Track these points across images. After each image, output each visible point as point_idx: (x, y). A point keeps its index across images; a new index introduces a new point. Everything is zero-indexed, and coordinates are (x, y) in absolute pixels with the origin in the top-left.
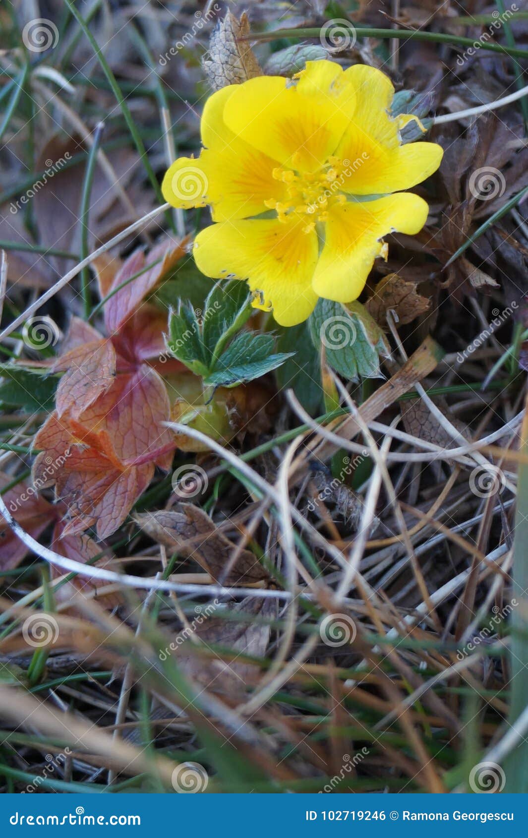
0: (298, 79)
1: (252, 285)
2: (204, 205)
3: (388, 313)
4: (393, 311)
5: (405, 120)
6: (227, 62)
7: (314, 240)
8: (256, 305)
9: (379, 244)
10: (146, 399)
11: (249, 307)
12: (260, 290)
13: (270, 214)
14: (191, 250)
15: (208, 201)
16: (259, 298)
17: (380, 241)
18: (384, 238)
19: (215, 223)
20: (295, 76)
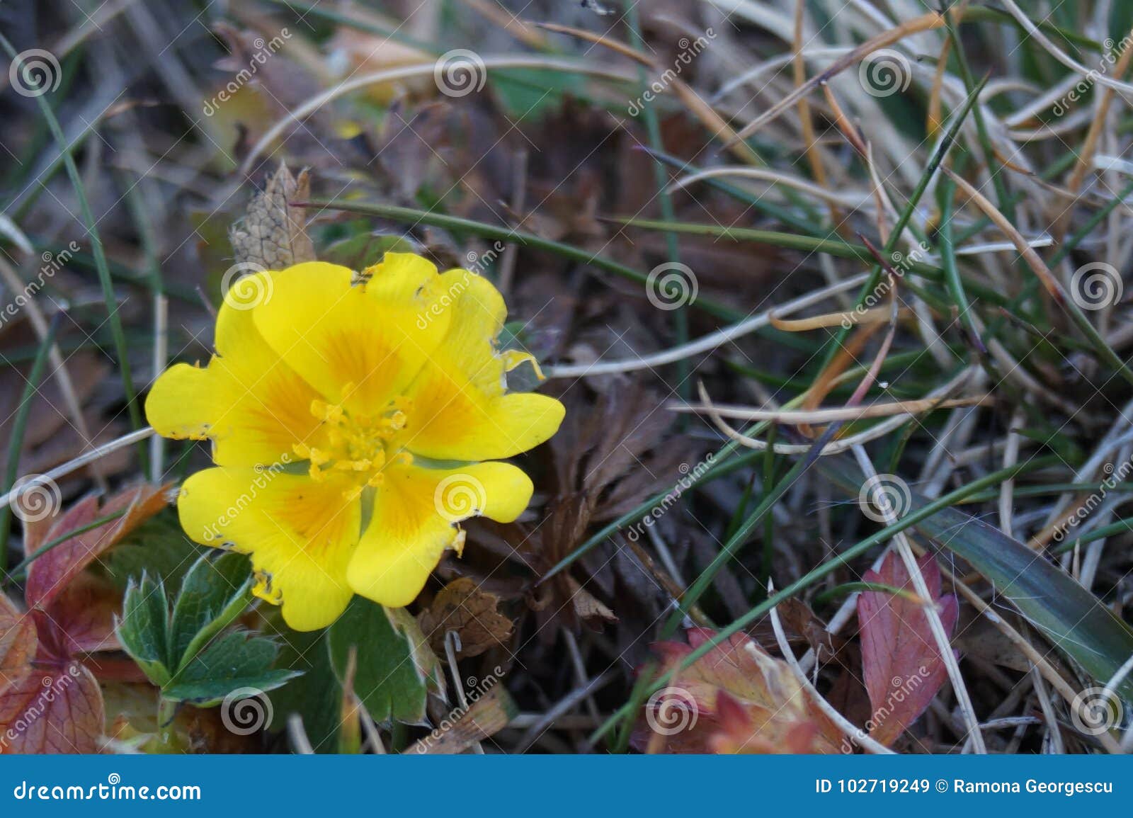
0: (369, 276)
1: (258, 563)
2: (203, 438)
3: (448, 636)
4: (455, 634)
5: (516, 358)
6: (268, 237)
7: (356, 512)
8: (259, 591)
9: (453, 531)
10: (70, 709)
11: (248, 594)
12: (268, 572)
13: (300, 466)
14: (176, 499)
15: (210, 432)
16: (265, 582)
17: (455, 525)
18: (461, 522)
19: (215, 465)
20: (367, 270)
